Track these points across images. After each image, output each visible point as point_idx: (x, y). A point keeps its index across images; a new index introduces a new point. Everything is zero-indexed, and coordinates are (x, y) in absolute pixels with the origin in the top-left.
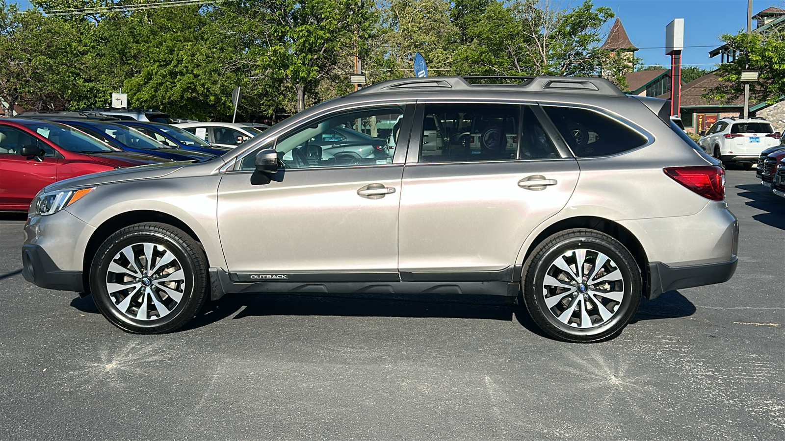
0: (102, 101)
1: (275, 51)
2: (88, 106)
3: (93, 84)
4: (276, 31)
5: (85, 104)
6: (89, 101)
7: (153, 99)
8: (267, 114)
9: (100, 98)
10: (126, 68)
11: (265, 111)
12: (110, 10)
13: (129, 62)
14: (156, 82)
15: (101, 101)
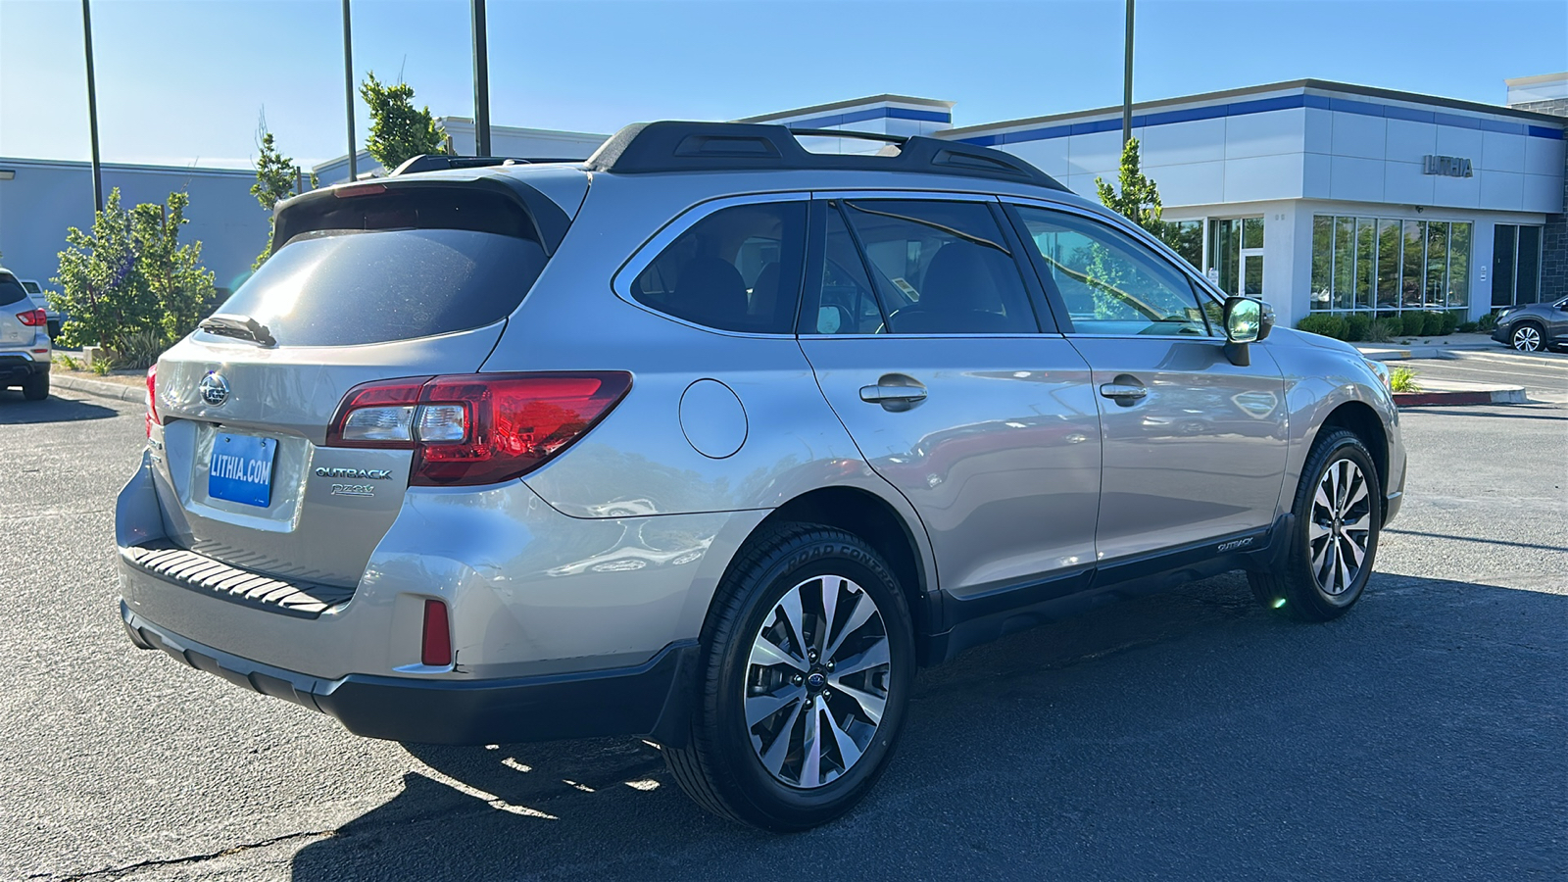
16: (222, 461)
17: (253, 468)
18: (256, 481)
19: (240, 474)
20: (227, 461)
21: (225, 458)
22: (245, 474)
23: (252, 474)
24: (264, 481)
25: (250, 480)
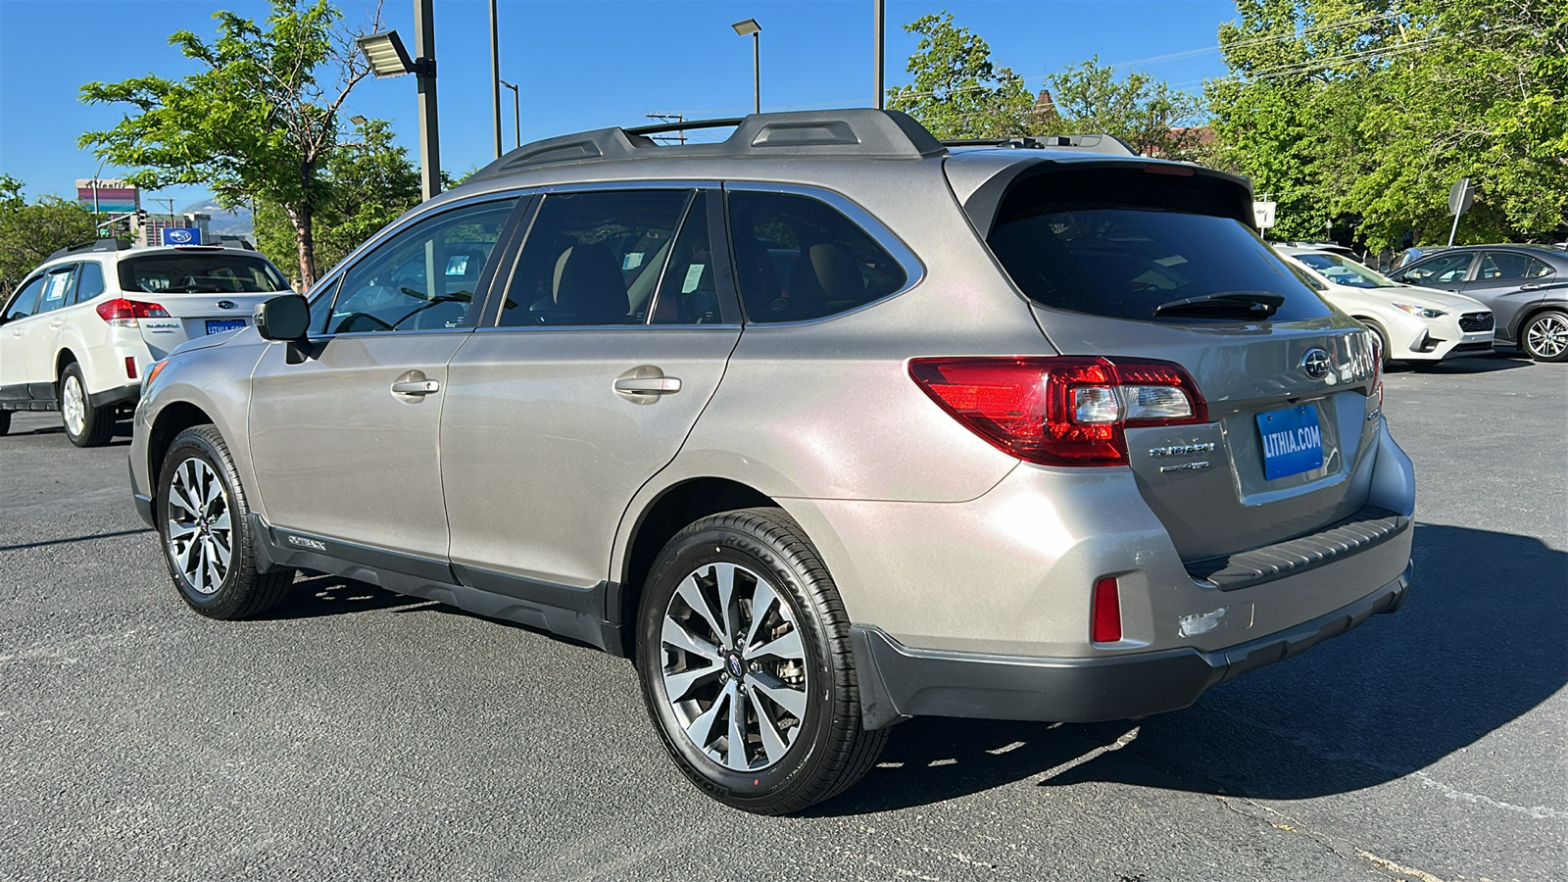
0: (1322, 216)
1: (1534, 107)
2: (1298, 224)
3: (1307, 189)
4: (1541, 67)
5: (1293, 221)
6: (1301, 217)
7: (1399, 209)
8: (1520, 229)
9: (1318, 210)
10: (1360, 157)
11: (1518, 221)
12: (1348, 61)
13: (1367, 147)
14: (1407, 178)
15: (1319, 216)
16: (1273, 440)
17: (1303, 436)
18: (1310, 446)
19: (1293, 446)
20: (1277, 439)
21: (1275, 436)
22: (1298, 444)
23: (1304, 441)
24: (1317, 444)
25: (1304, 448)
